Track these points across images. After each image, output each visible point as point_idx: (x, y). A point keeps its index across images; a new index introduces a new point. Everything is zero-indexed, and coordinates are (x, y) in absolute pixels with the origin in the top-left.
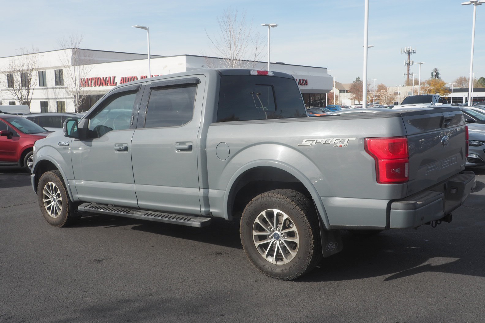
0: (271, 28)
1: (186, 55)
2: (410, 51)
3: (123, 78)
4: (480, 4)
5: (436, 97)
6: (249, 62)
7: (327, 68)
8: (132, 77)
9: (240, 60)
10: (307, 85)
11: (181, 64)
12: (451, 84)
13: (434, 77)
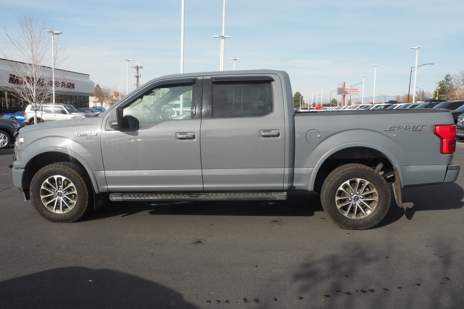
0: (55, 35)
2: (139, 67)
7: (89, 75)
10: (74, 88)
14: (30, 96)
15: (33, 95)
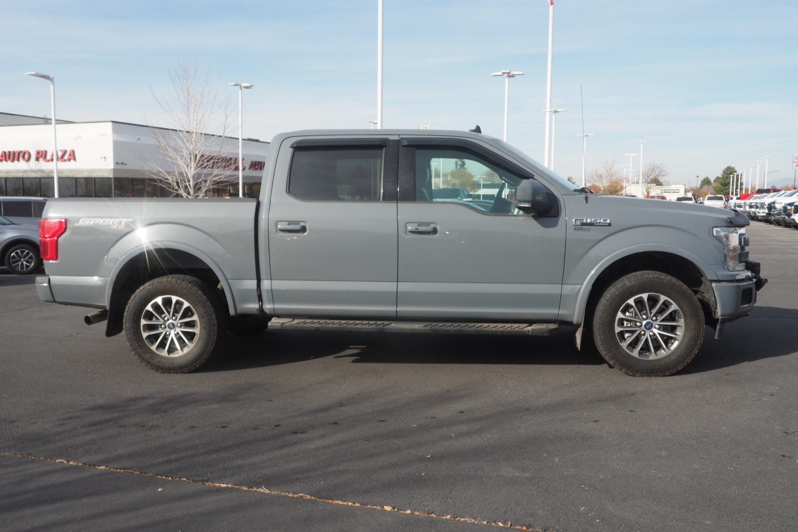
0: (243, 89)
1: (113, 122)
3: (5, 152)
4: (513, 76)
5: (465, 192)
6: (214, 137)
8: (21, 152)
9: (201, 134)
11: (104, 135)
12: (480, 178)
13: (459, 168)
14: (186, 187)
15: (190, 185)
